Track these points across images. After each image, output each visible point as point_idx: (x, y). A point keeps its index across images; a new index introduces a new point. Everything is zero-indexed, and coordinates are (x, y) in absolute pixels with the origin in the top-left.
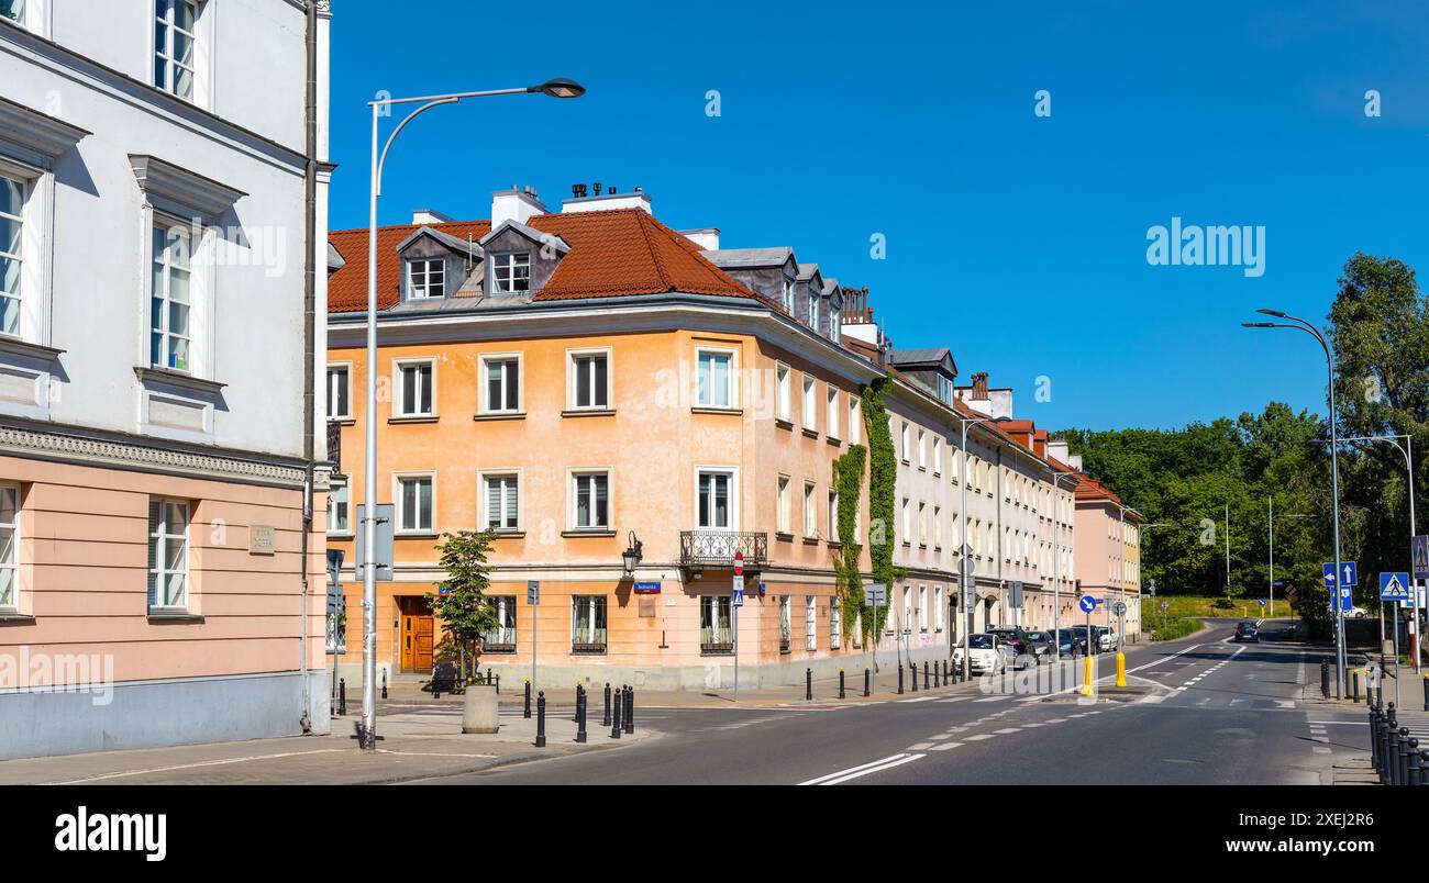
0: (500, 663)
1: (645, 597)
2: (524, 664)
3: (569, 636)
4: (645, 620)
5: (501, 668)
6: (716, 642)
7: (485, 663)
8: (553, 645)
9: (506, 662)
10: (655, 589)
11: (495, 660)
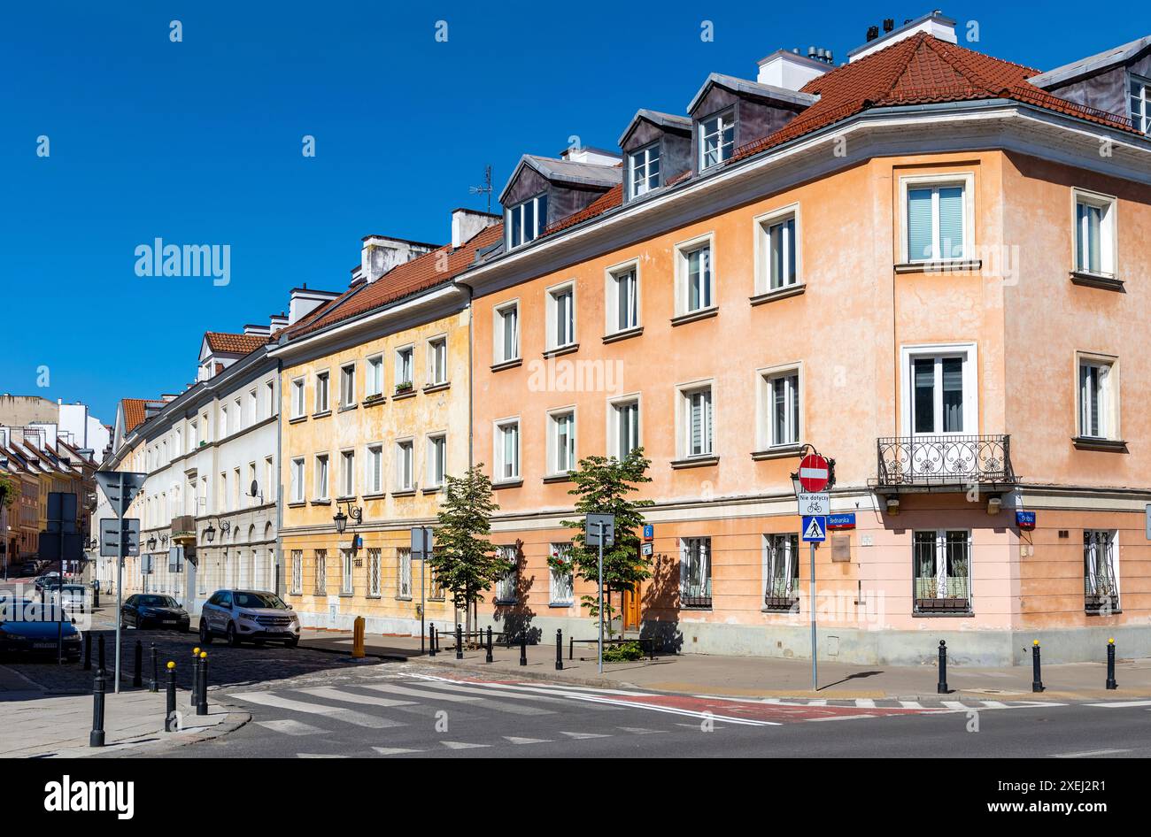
0: (697, 621)
1: (838, 533)
2: (719, 622)
3: (760, 586)
4: (839, 566)
5: (698, 627)
6: (940, 596)
7: (684, 620)
8: (746, 598)
9: (703, 620)
10: (847, 522)
11: (693, 617)
